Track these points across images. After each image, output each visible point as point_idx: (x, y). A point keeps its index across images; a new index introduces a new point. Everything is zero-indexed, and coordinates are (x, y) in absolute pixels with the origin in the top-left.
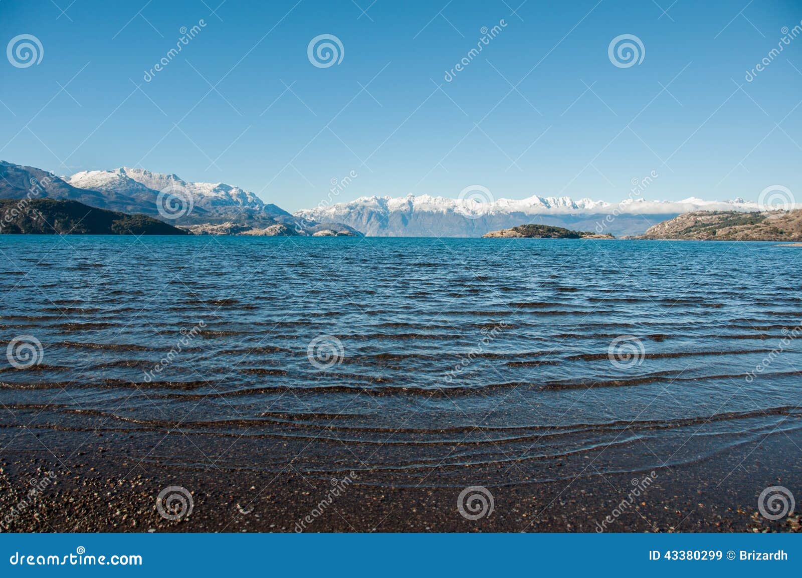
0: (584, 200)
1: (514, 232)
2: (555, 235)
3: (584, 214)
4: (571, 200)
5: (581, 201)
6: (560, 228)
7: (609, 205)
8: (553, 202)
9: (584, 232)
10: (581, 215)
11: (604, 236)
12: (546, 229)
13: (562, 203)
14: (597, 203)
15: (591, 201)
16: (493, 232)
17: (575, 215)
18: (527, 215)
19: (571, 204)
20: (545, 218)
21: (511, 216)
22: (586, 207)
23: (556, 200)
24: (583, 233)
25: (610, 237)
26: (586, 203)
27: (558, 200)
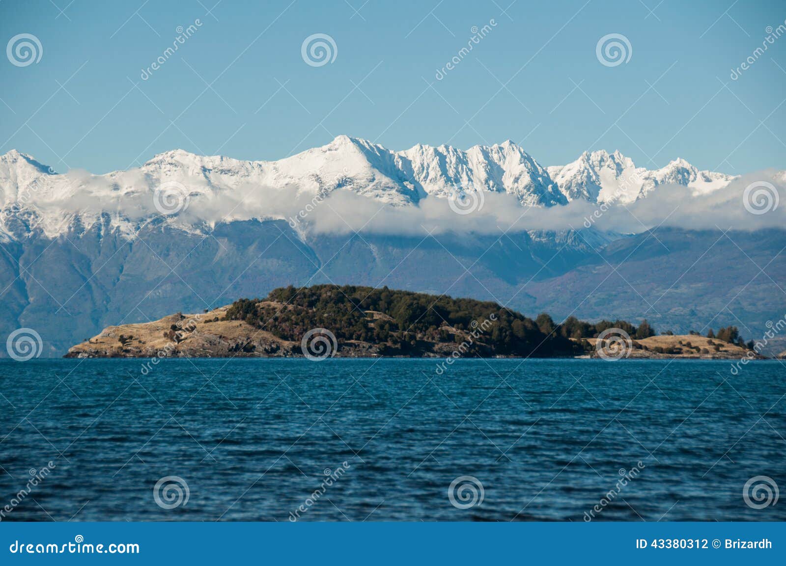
0: (595, 157)
1: (238, 329)
2: (450, 338)
3: (593, 231)
4: (526, 158)
5: (577, 165)
6: (472, 304)
7: (720, 182)
8: (434, 171)
9: (593, 321)
10: (578, 235)
11: (701, 341)
12: (401, 309)
13: (481, 173)
14: (660, 174)
15: (628, 162)
16: (126, 330)
17: (551, 235)
18: (302, 235)
19: (526, 179)
20: (395, 251)
21: (224, 246)
22: (605, 196)
23: (452, 159)
24: (590, 331)
25: (732, 348)
26: (607, 173)
27: (462, 160)
